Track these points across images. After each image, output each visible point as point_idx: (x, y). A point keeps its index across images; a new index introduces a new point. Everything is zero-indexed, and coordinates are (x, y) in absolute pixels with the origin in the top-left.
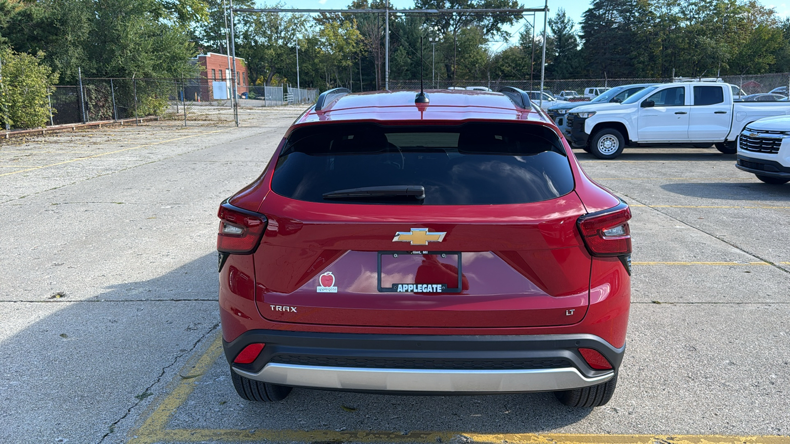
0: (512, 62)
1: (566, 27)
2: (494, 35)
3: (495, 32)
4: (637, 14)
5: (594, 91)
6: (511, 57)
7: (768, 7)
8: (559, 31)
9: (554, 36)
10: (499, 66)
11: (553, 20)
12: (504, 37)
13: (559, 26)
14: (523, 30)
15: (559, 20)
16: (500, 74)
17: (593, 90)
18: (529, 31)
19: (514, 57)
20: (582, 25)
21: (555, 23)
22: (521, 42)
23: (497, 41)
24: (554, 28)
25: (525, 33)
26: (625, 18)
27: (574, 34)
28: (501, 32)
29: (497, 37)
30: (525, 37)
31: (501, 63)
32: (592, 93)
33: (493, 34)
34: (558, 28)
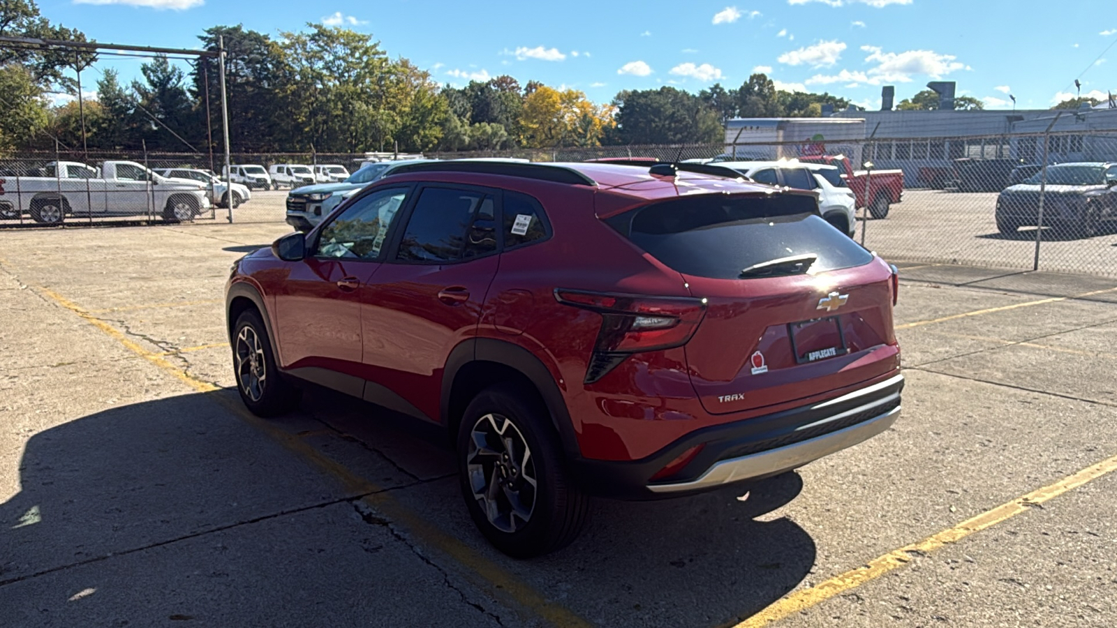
0: (92, 125)
1: (171, 79)
2: (51, 82)
3: (51, 78)
4: (270, 66)
5: (238, 170)
6: (91, 118)
7: (421, 69)
8: (161, 84)
9: (153, 90)
10: (71, 129)
11: (149, 66)
12: (68, 86)
13: (161, 76)
14: (102, 78)
15: (158, 66)
16: (75, 142)
17: (236, 168)
18: (112, 80)
19: (95, 117)
20: (194, 77)
21: (153, 71)
22: (101, 95)
23: (56, 92)
24: (152, 78)
25: (106, 82)
26: (254, 70)
27: (185, 88)
28: (60, 78)
29: (56, 86)
30: (107, 87)
31: (74, 125)
32: (236, 173)
33: (47, 80)
34: (159, 78)
